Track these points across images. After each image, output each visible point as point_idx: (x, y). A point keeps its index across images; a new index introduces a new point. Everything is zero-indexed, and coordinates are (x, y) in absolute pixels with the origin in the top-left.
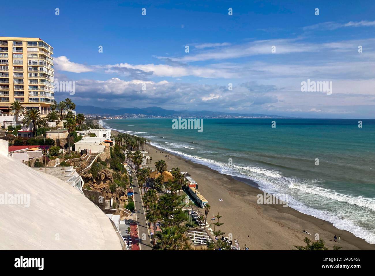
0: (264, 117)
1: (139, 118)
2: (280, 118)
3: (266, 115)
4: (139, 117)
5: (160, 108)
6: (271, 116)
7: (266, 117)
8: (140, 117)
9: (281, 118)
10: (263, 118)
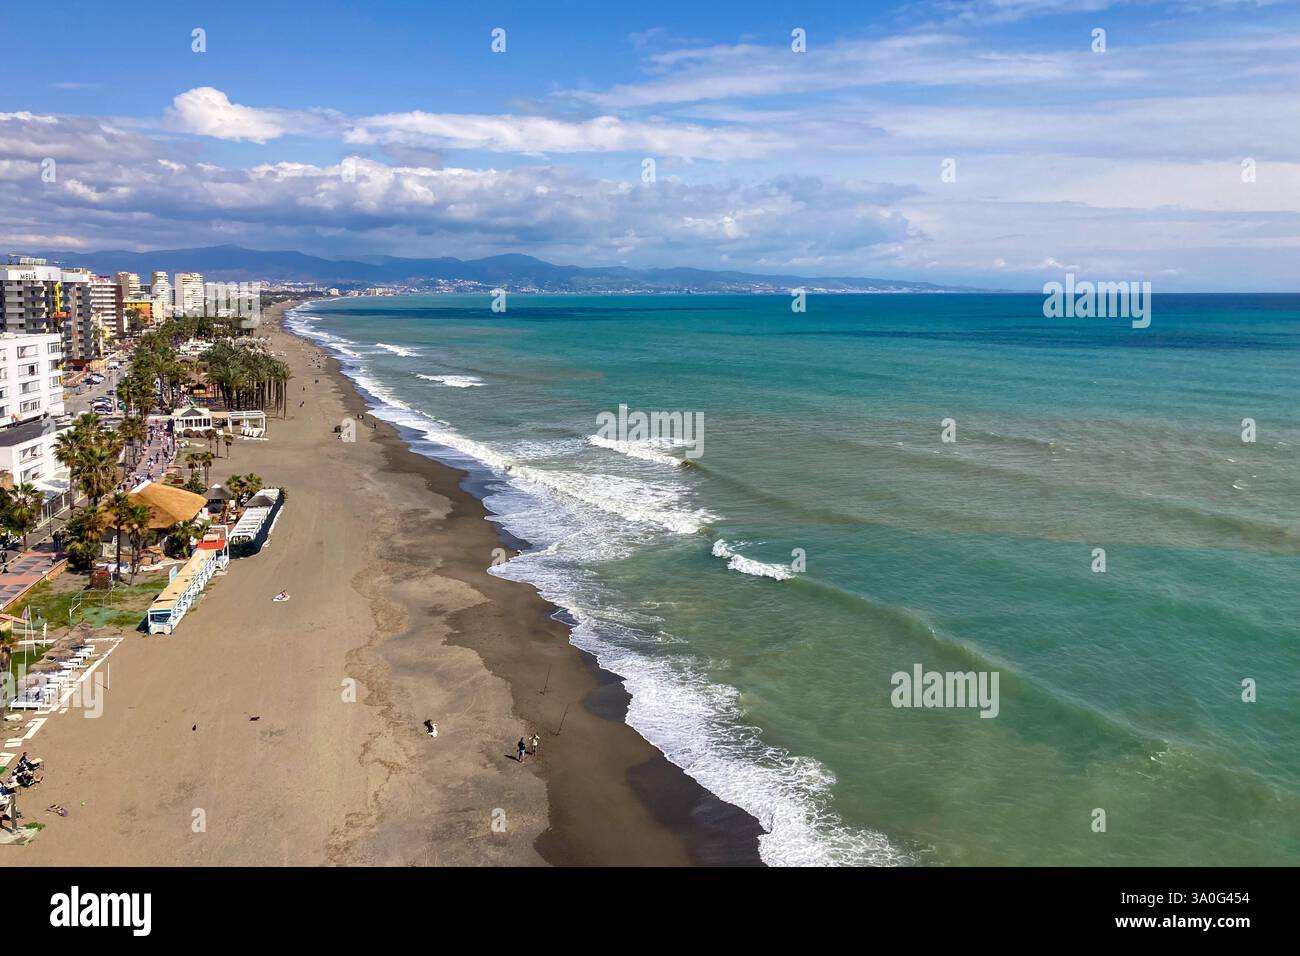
0: (884, 289)
1: (460, 295)
2: (938, 292)
3: (890, 283)
4: (459, 289)
5: (531, 258)
6: (906, 284)
7: (892, 287)
8: (461, 291)
9: (943, 292)
10: (879, 292)
